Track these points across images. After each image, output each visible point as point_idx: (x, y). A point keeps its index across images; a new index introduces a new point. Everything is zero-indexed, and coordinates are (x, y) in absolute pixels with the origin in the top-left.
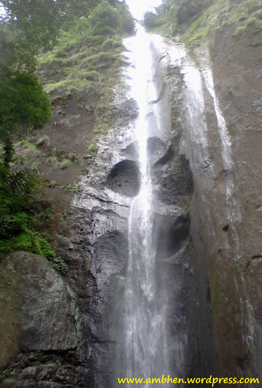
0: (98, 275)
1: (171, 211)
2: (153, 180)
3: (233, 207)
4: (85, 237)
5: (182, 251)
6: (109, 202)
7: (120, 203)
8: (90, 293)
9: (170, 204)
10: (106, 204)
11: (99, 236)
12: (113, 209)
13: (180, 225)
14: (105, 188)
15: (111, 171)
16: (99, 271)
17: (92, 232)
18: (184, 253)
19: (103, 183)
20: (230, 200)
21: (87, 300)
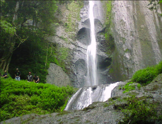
0: (78, 75)
1: (104, 54)
2: (96, 40)
3: (130, 63)
4: (72, 60)
5: (107, 70)
6: (79, 47)
7: (83, 48)
8: (75, 81)
9: (103, 52)
10: (77, 47)
11: (76, 60)
12: (81, 50)
13: (107, 61)
14: (76, 40)
15: (78, 32)
16: (77, 73)
17: (74, 59)
18: (108, 71)
19: (75, 37)
20: (129, 60)
21: (74, 83)
